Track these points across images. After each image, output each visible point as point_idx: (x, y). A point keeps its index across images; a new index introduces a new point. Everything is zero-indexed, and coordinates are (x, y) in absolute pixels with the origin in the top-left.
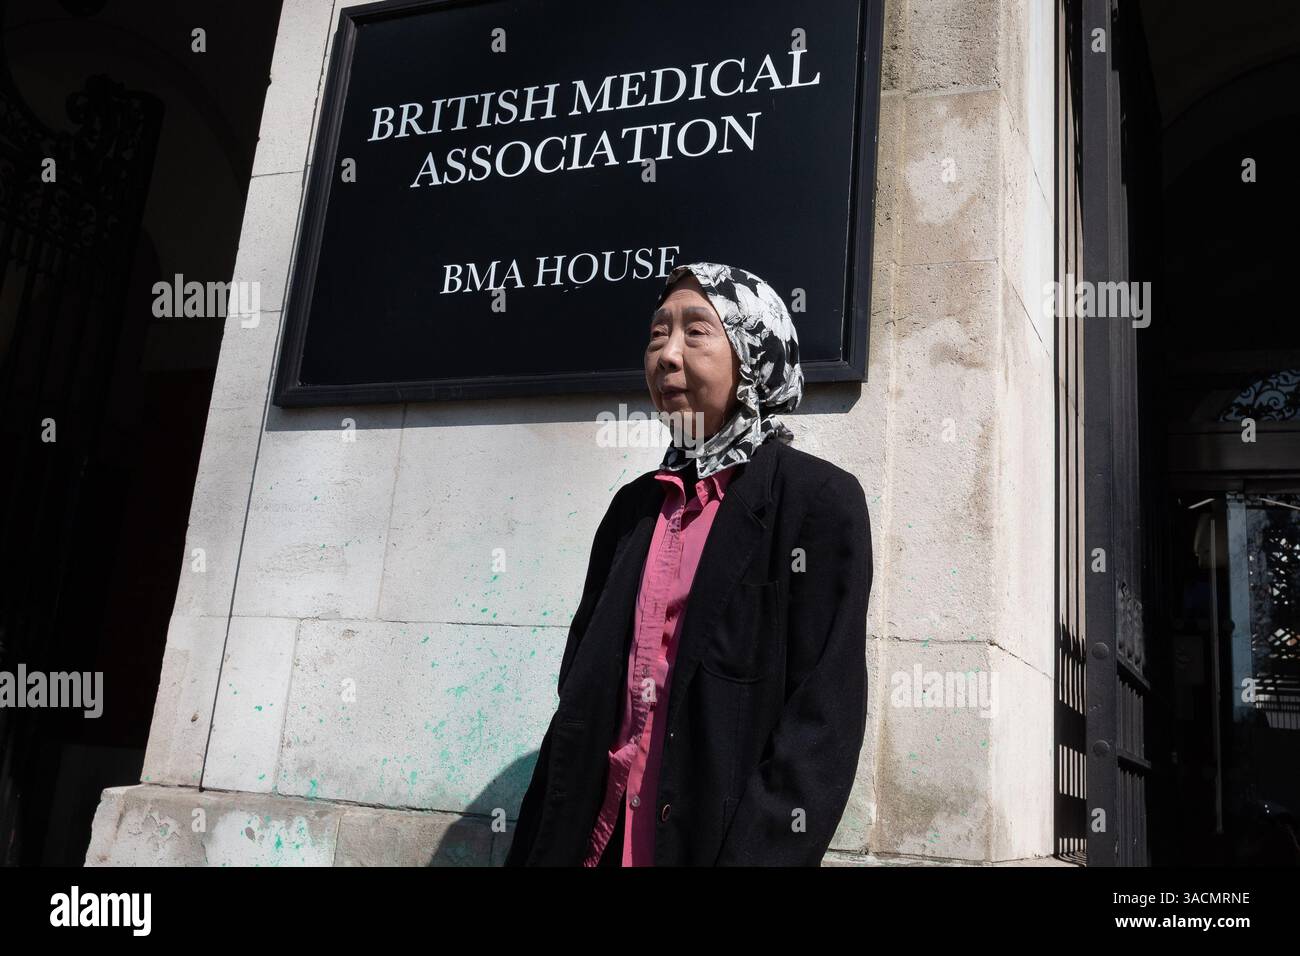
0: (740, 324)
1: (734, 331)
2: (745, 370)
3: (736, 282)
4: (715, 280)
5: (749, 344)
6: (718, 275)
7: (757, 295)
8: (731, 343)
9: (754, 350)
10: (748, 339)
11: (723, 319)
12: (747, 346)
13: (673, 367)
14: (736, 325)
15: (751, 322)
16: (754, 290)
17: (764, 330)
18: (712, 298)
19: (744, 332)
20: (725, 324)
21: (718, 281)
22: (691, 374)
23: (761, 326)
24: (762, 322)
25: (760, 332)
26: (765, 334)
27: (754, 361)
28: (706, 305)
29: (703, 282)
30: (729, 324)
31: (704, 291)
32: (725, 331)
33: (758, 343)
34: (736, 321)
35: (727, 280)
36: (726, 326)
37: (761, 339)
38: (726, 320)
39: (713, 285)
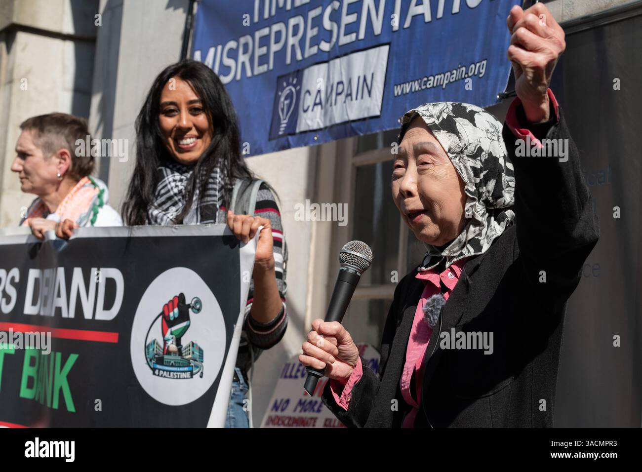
0: (462, 152)
1: (458, 158)
2: (470, 189)
3: (457, 117)
4: (438, 118)
5: (471, 167)
6: (441, 113)
7: (475, 125)
8: (456, 169)
9: (476, 172)
10: (470, 163)
11: (447, 150)
12: (470, 169)
13: (410, 194)
14: (459, 153)
15: (471, 148)
16: (472, 121)
17: (483, 153)
18: (436, 134)
19: (466, 158)
20: (449, 154)
21: (441, 119)
22: (425, 198)
23: (480, 150)
24: (480, 147)
25: (480, 156)
26: (484, 156)
27: (478, 180)
28: (432, 140)
29: (428, 121)
30: (453, 153)
31: (430, 129)
32: (450, 159)
33: (479, 165)
34: (459, 150)
35: (449, 116)
36: (450, 155)
37: (481, 161)
38: (449, 151)
39: (437, 122)
